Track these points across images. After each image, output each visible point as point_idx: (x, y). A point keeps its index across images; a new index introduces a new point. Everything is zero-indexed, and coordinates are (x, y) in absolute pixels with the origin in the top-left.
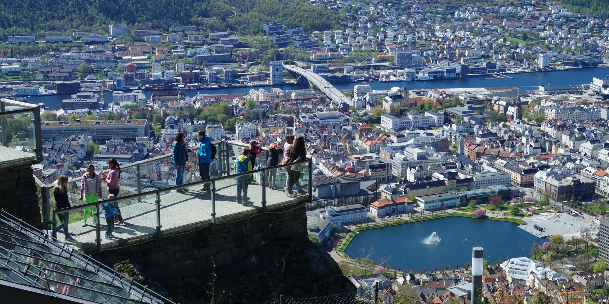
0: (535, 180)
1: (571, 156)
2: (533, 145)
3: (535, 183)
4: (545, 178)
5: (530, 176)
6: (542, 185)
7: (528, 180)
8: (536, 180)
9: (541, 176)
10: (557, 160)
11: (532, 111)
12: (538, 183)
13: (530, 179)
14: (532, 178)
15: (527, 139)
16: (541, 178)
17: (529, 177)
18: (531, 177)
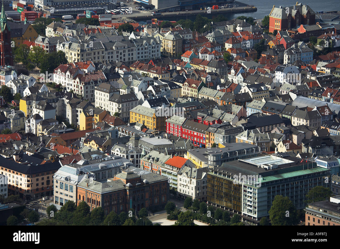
0: (55, 184)
1: (117, 132)
2: (42, 114)
3: (55, 189)
4: (75, 178)
5: (45, 177)
6: (71, 194)
7: (40, 186)
8: (58, 185)
9: (67, 174)
10: (93, 142)
11: (31, 47)
12: (62, 191)
13: (45, 183)
14: (48, 182)
15: (29, 104)
16: (67, 179)
17: (43, 179)
18: (46, 179)
